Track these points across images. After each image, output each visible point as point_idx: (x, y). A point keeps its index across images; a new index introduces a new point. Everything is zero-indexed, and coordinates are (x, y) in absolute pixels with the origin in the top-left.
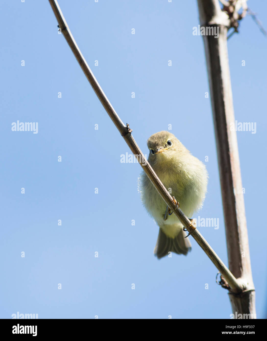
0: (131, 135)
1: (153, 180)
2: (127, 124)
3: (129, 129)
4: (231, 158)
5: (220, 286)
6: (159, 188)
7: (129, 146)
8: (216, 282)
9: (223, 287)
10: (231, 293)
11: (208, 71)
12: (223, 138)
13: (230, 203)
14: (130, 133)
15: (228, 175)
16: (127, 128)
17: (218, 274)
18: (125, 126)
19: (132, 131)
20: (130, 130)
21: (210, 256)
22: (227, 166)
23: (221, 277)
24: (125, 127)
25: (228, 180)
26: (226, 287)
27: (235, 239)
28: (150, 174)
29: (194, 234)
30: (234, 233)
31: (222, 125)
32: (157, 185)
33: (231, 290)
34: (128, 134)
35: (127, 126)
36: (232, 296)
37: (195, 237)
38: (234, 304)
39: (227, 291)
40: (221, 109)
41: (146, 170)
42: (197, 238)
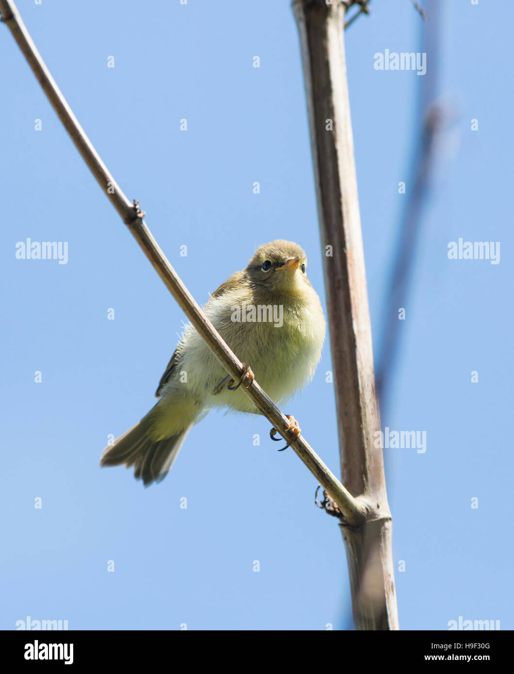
0: (142, 223)
1: (186, 309)
2: (134, 201)
3: (138, 211)
4: (349, 261)
5: (324, 511)
6: (198, 323)
7: (140, 244)
8: (316, 503)
9: (329, 512)
10: (345, 524)
11: (306, 89)
12: (334, 221)
13: (346, 348)
14: (141, 219)
15: (341, 294)
16: (135, 209)
17: (319, 487)
18: (130, 205)
19: (144, 216)
20: (140, 212)
21: (300, 454)
22: (340, 276)
23: (325, 494)
24: (130, 208)
25: (342, 304)
26: (333, 513)
27: (354, 420)
28: (180, 297)
29: (269, 413)
30: (353, 407)
31: (332, 196)
32: (196, 320)
33: (345, 519)
34: (137, 221)
35: (135, 205)
36: (345, 530)
37: (271, 418)
38: (350, 545)
39: (336, 521)
40: (330, 165)
41: (173, 289)
42: (275, 421)
